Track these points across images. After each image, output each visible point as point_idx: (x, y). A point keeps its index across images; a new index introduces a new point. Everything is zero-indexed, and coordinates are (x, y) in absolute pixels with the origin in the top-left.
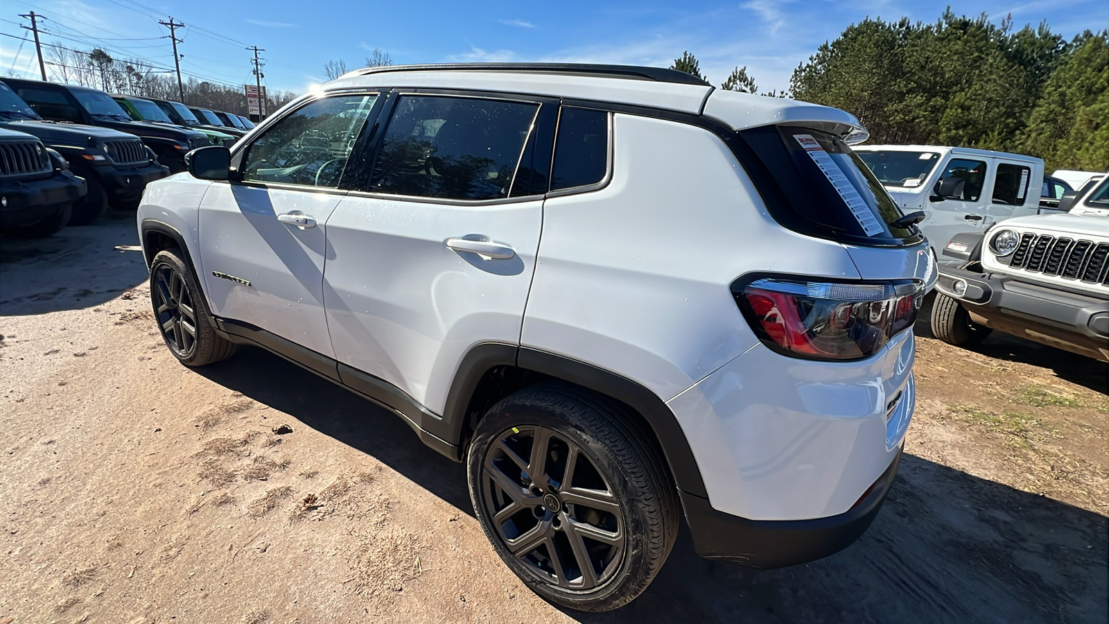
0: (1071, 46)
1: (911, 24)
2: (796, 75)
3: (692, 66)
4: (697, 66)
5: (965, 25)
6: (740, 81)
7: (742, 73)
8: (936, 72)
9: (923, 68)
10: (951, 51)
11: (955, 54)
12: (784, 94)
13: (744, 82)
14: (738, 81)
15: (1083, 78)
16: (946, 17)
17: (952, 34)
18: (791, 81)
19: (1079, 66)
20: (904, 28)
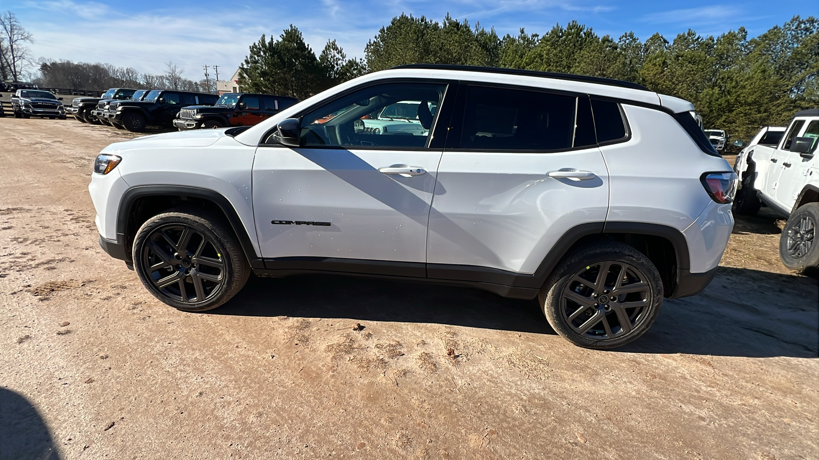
0: (502, 42)
1: (427, 21)
2: (367, 48)
3: (298, 36)
4: (301, 36)
5: (457, 25)
6: (333, 50)
7: (334, 44)
8: (449, 52)
9: (441, 49)
10: (454, 40)
11: (456, 42)
12: (362, 61)
13: (336, 50)
14: (332, 50)
15: (515, 61)
16: (447, 19)
17: (452, 30)
18: (365, 52)
19: (513, 54)
20: (424, 23)
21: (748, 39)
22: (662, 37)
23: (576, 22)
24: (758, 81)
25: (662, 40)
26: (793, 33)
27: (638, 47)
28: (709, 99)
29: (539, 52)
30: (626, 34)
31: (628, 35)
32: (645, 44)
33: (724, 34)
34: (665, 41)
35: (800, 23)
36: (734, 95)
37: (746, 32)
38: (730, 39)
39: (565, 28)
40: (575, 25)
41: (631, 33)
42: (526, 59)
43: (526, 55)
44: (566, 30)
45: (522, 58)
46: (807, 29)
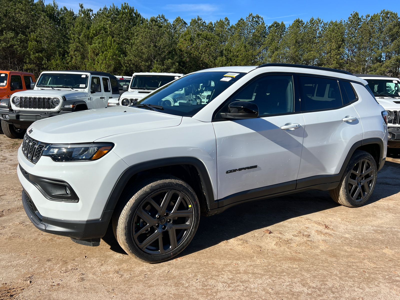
21: (231, 25)
22: (182, 20)
23: (127, 4)
24: (244, 52)
25: (183, 22)
26: (251, 23)
27: (168, 26)
28: (221, 64)
29: (102, 25)
30: (159, 15)
31: (160, 16)
32: (173, 24)
33: (217, 21)
34: (185, 23)
35: (253, 17)
36: (234, 61)
37: (229, 21)
38: (221, 24)
39: (120, 8)
40: (127, 6)
41: (162, 15)
42: (93, 30)
43: (92, 27)
44: (121, 9)
45: (89, 29)
46: (257, 22)
